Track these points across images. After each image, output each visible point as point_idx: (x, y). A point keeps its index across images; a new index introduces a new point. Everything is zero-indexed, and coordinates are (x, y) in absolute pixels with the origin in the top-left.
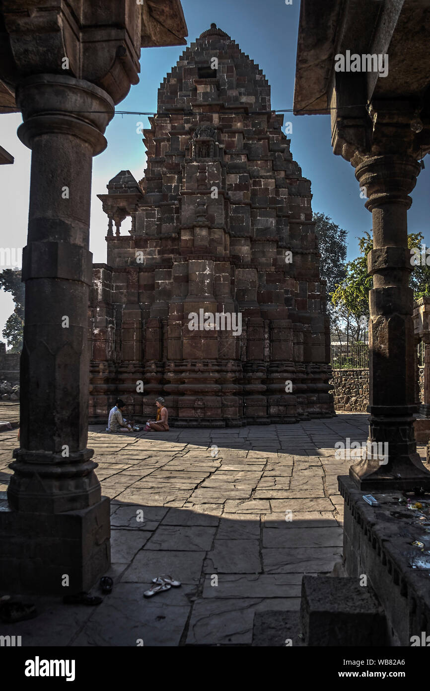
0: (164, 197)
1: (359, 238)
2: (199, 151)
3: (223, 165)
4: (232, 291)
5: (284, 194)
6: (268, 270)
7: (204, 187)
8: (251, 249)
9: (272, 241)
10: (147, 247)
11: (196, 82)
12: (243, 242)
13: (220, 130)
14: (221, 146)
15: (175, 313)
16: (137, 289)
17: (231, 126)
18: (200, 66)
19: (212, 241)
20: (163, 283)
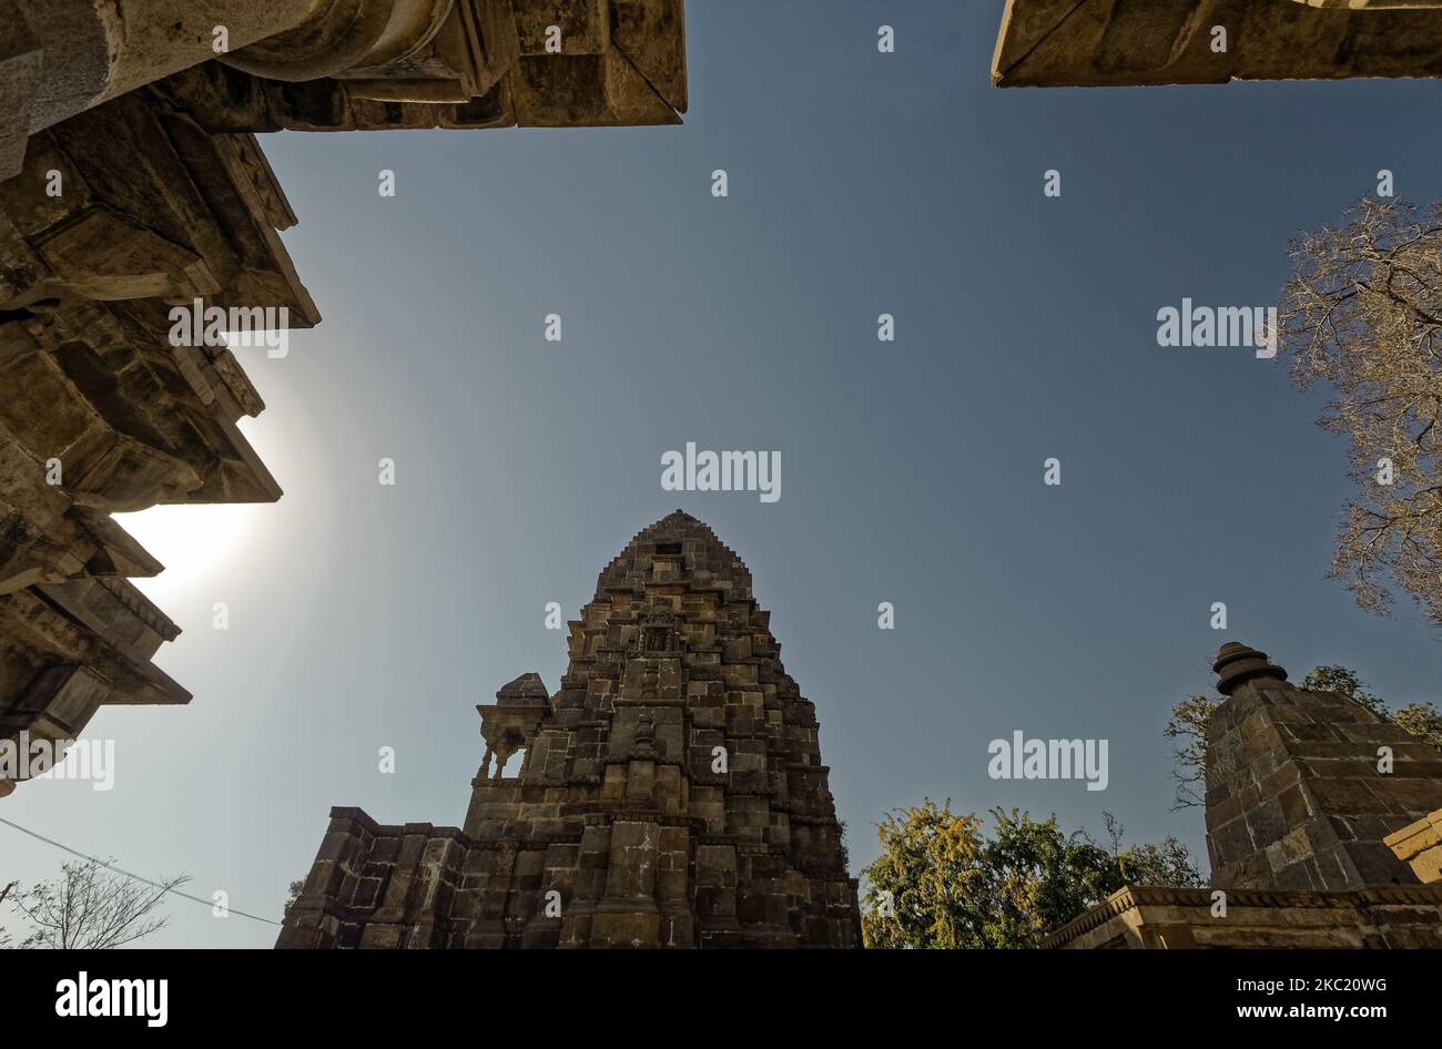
0: (587, 714)
1: (877, 825)
2: (650, 642)
3: (684, 665)
4: (689, 892)
5: (776, 717)
6: (756, 850)
7: (651, 695)
8: (725, 809)
9: (761, 794)
10: (542, 801)
11: (653, 558)
12: (711, 794)
13: (683, 618)
14: (683, 638)
15: (573, 938)
16: (507, 885)
17: (698, 615)
18: (659, 543)
19: (658, 787)
20: (559, 872)
